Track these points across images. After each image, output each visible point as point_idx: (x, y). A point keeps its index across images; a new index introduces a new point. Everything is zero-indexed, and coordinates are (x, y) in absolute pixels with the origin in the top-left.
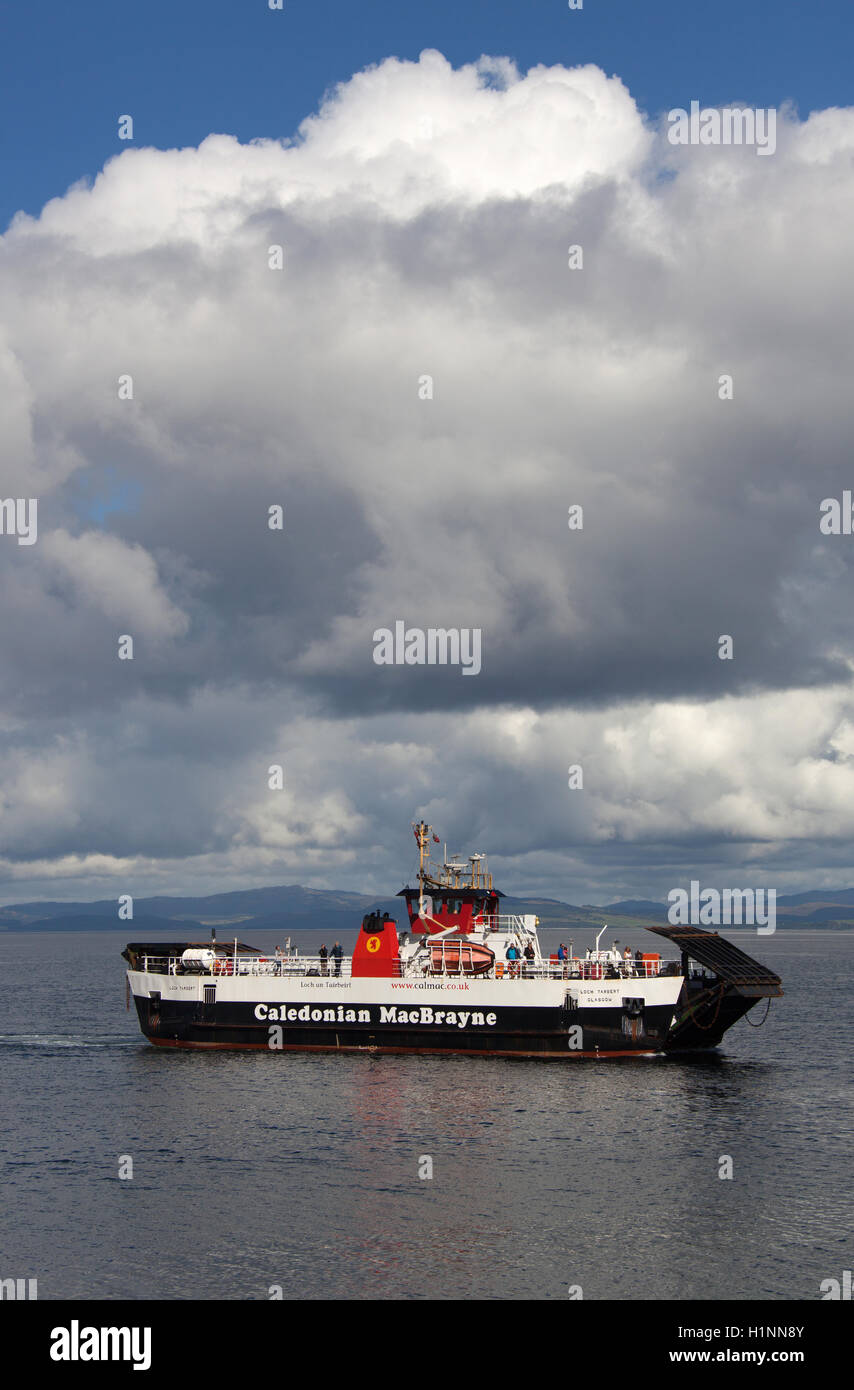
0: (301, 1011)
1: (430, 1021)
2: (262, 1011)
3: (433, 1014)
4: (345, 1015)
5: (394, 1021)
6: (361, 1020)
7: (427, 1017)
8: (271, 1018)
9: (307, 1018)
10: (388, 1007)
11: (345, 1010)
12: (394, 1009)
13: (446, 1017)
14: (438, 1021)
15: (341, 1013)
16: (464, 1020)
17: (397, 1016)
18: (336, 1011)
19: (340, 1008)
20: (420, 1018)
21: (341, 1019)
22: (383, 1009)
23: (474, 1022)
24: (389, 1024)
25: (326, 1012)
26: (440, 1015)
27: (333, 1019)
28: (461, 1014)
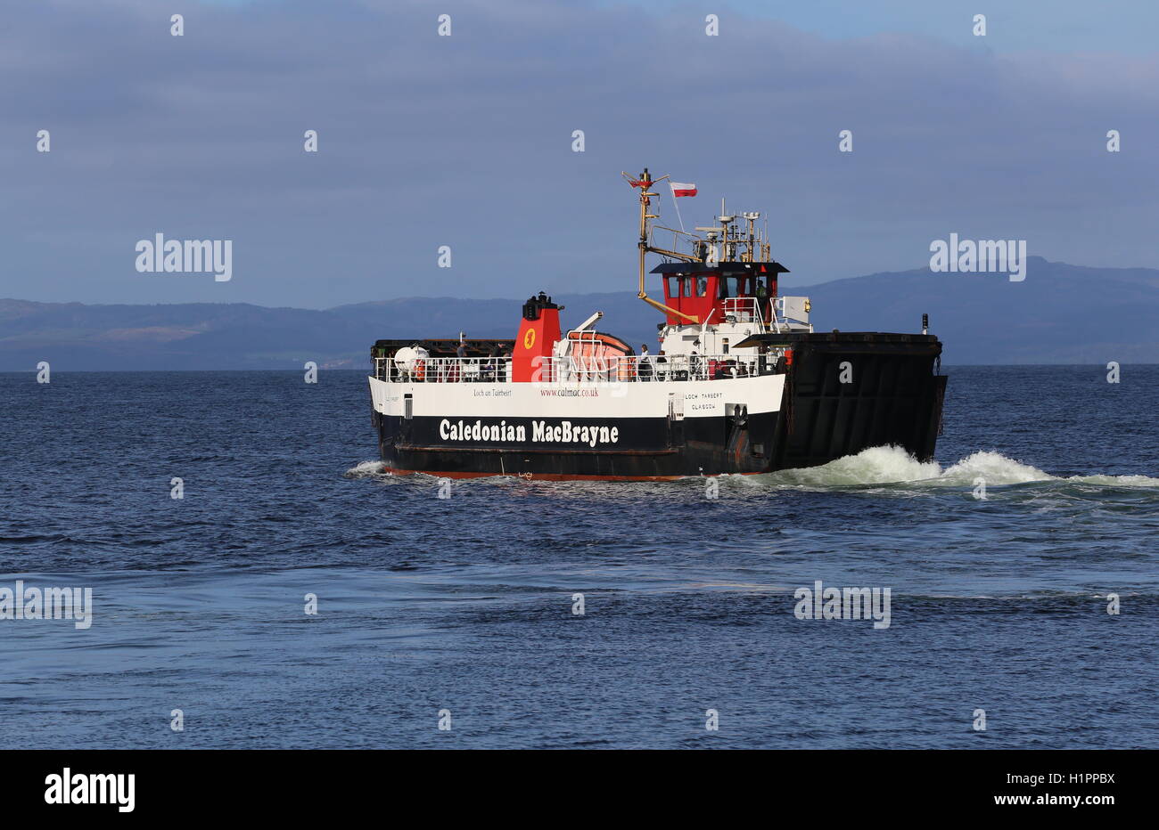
1: (569, 440)
3: (571, 430)
4: (507, 432)
5: (543, 440)
6: (518, 439)
7: (567, 434)
10: (539, 420)
11: (507, 426)
12: (543, 423)
13: (581, 433)
14: (576, 440)
15: (503, 429)
16: (594, 436)
17: (545, 433)
18: (500, 427)
19: (503, 423)
20: (561, 435)
21: (504, 439)
22: (535, 423)
23: (602, 440)
26: (577, 430)
27: (498, 439)
28: (592, 428)
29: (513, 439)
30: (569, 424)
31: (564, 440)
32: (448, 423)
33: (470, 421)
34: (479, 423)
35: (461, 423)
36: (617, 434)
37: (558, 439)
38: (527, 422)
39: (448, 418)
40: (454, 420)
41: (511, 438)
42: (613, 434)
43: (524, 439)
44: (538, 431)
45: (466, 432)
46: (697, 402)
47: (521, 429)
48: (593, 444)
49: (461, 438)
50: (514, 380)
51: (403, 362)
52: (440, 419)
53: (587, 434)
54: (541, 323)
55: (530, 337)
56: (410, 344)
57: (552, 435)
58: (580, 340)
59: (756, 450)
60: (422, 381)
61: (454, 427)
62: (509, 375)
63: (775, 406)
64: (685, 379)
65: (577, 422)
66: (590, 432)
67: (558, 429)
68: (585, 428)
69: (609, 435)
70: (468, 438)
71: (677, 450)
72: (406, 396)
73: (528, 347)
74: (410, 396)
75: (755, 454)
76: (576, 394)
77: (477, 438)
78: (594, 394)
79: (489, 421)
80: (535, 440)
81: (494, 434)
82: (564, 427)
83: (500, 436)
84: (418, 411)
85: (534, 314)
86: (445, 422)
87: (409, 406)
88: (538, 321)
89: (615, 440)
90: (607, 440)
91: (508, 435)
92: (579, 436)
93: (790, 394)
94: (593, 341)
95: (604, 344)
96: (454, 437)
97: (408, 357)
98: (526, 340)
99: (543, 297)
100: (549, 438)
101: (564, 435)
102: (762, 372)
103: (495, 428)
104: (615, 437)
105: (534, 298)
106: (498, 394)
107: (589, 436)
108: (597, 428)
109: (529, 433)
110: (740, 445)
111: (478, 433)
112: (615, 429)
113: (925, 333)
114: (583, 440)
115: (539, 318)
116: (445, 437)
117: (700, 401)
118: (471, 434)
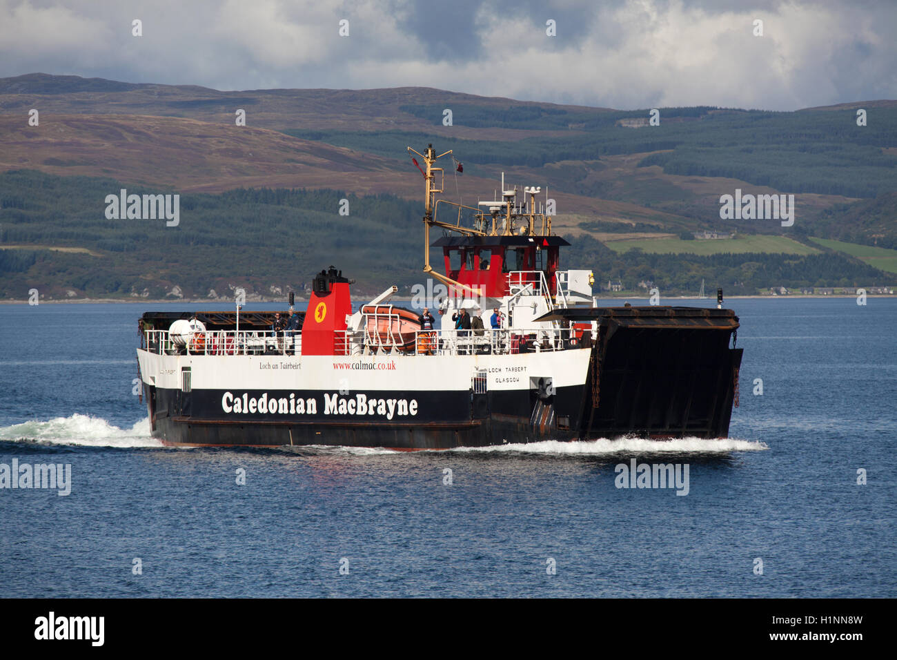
0: (261, 400)
1: (364, 413)
2: (228, 399)
3: (367, 403)
4: (296, 405)
5: (336, 413)
6: (309, 412)
7: (363, 407)
8: (236, 411)
9: (265, 411)
10: (331, 393)
11: (296, 398)
12: (335, 396)
13: (378, 405)
14: (371, 412)
15: (292, 402)
16: (392, 409)
17: (338, 405)
18: (289, 400)
19: (292, 396)
20: (356, 408)
21: (293, 411)
22: (327, 396)
23: (400, 413)
24: (332, 416)
25: (281, 401)
26: (373, 403)
27: (286, 412)
28: (389, 402)
29: (303, 412)
30: (364, 397)
31: (359, 412)
32: (230, 396)
33: (256, 394)
34: (265, 395)
35: (245, 396)
36: (416, 406)
37: (352, 412)
38: (319, 395)
39: (231, 391)
40: (237, 393)
41: (300, 410)
42: (412, 407)
43: (315, 412)
44: (330, 405)
45: (251, 405)
46: (501, 376)
47: (312, 402)
48: (390, 417)
49: (245, 411)
50: (304, 352)
51: (180, 335)
52: (223, 392)
53: (383, 406)
54: (332, 297)
55: (321, 310)
56: (186, 316)
57: (346, 408)
58: (376, 314)
59: (561, 423)
60: (202, 353)
61: (238, 399)
62: (298, 348)
63: (581, 379)
64: (489, 353)
65: (371, 395)
66: (387, 405)
67: (352, 402)
68: (382, 401)
69: (408, 408)
70: (253, 411)
71: (479, 423)
72: (183, 369)
73: (319, 320)
74: (188, 369)
75: (560, 426)
76: (371, 367)
77: (263, 410)
78: (392, 367)
79: (275, 394)
80: (327, 412)
81: (282, 406)
82: (359, 400)
83: (289, 408)
84: (197, 384)
85: (325, 288)
86: (228, 395)
87: (187, 378)
88: (330, 296)
89: (414, 413)
90: (406, 413)
91: (298, 407)
92: (375, 409)
93: (595, 367)
94: (390, 315)
95: (402, 318)
96: (237, 409)
97: (183, 329)
98: (317, 313)
99: (333, 272)
100: (343, 411)
101: (359, 408)
102: (567, 346)
103: (283, 401)
104: (414, 409)
105: (324, 272)
106: (286, 367)
107: (386, 408)
108: (395, 401)
109: (321, 405)
110: (544, 417)
111: (264, 406)
112: (414, 401)
113: (720, 307)
114: (379, 412)
115: (330, 293)
116: (227, 409)
117: (505, 374)
118: (257, 407)
